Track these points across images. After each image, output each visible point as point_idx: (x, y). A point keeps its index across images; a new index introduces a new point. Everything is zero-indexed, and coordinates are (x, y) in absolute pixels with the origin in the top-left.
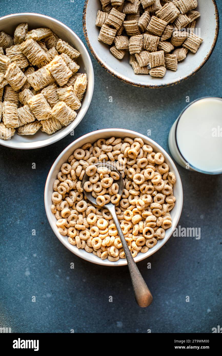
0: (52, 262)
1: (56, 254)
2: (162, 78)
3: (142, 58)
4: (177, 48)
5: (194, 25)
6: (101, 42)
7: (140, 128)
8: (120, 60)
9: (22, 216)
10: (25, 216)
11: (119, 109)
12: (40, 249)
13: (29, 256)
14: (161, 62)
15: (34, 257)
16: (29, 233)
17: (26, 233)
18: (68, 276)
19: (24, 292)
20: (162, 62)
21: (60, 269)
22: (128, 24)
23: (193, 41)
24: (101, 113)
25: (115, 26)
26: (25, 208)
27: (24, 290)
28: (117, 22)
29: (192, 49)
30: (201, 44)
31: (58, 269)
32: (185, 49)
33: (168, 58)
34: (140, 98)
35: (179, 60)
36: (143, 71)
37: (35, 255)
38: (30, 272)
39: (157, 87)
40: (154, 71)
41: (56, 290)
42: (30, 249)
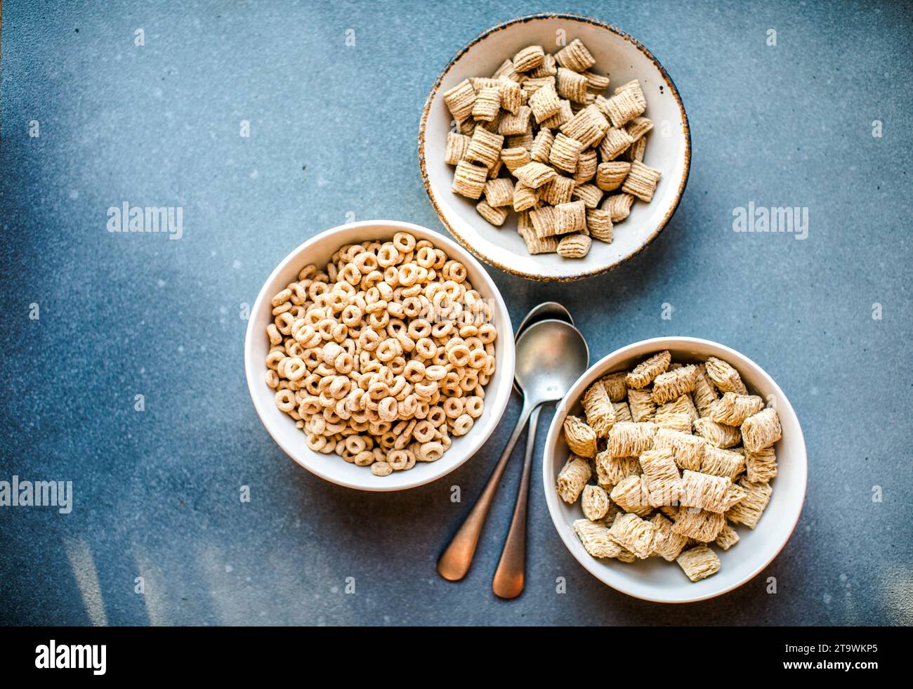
0: (371, 603)
2: (583, 258)
3: (542, 220)
4: (607, 195)
5: (643, 145)
6: (458, 195)
8: (499, 227)
9: (305, 512)
13: (322, 591)
14: (578, 222)
15: (332, 594)
16: (321, 545)
20: (581, 223)
21: (387, 614)
22: (510, 155)
23: (642, 179)
25: (485, 162)
28: (488, 155)
29: (642, 194)
30: (658, 182)
31: (384, 614)
32: (627, 197)
33: (593, 219)
35: (616, 220)
36: (546, 246)
37: (334, 591)
40: (565, 247)
42: (325, 577)
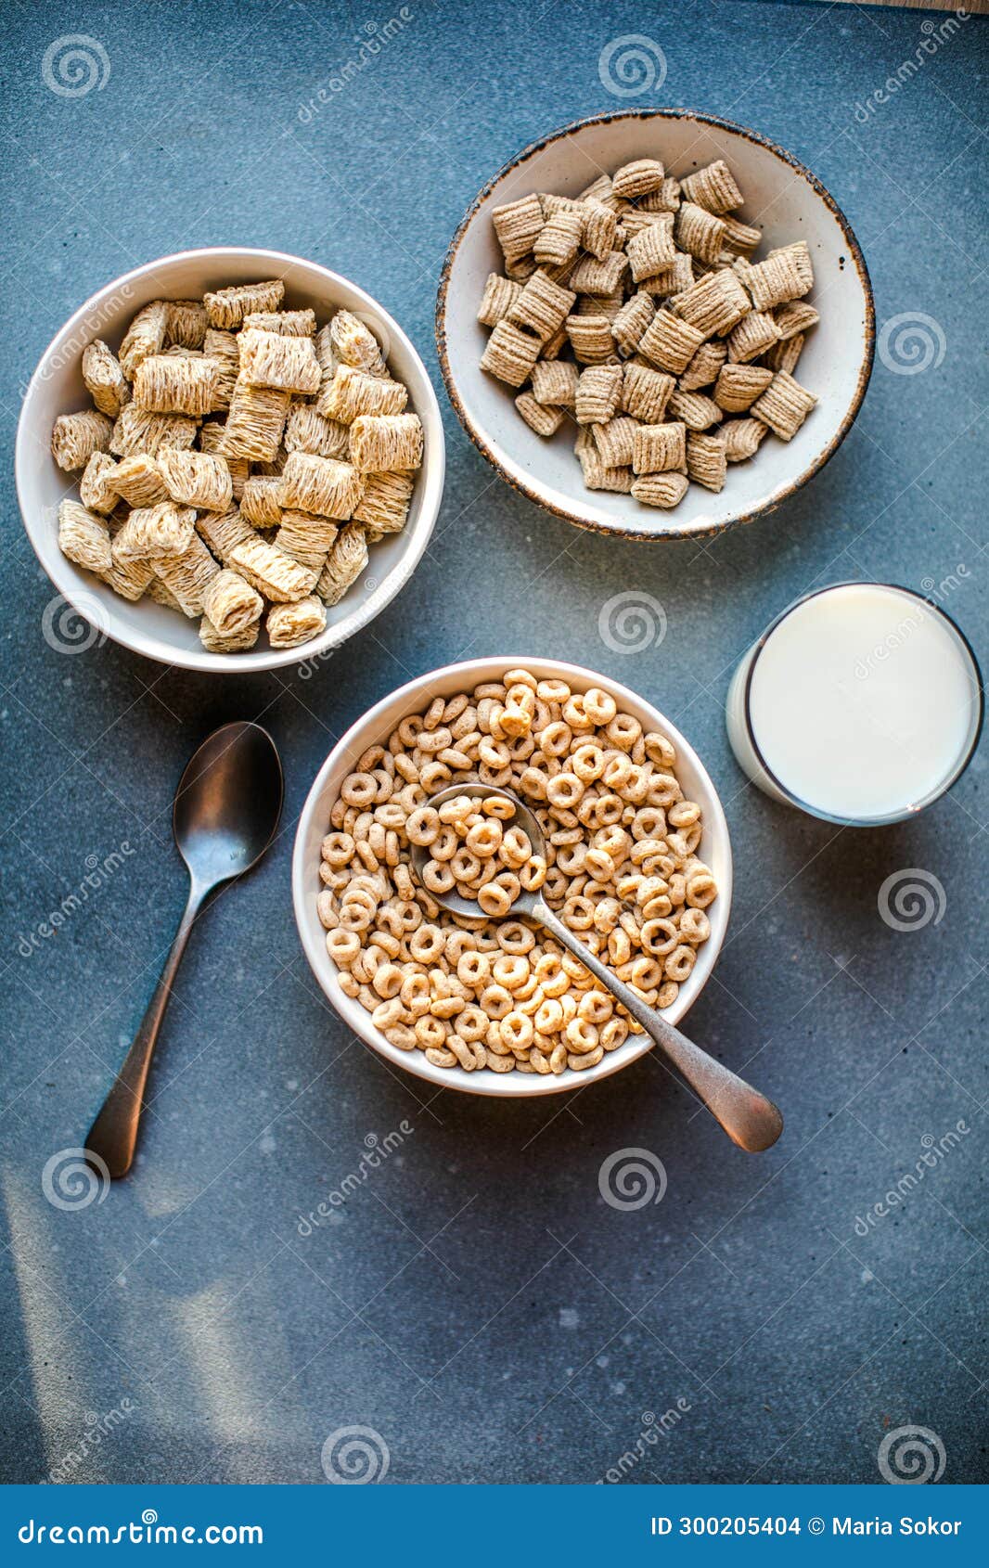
0: (348, 1108)
1: (362, 1080)
2: (671, 509)
3: (613, 439)
4: (729, 417)
5: (798, 347)
6: (487, 373)
7: (635, 672)
8: (546, 439)
9: (252, 957)
10: (260, 957)
11: (567, 608)
12: (308, 1065)
13: (271, 1087)
14: (669, 457)
15: (288, 1091)
16: (274, 1011)
17: (264, 1013)
18: (400, 1155)
19: (256, 1207)
20: (678, 458)
22: (587, 327)
23: (784, 401)
24: (509, 623)
25: (539, 329)
26: (262, 929)
27: (256, 1200)
28: (544, 317)
29: (779, 426)
30: (809, 414)
32: (757, 424)
33: (697, 449)
34: (636, 574)
35: (735, 459)
36: (612, 482)
37: (292, 1085)
38: (277, 1141)
39: (648, 537)
40: (645, 487)
41: (360, 1200)
42: (277, 1064)
